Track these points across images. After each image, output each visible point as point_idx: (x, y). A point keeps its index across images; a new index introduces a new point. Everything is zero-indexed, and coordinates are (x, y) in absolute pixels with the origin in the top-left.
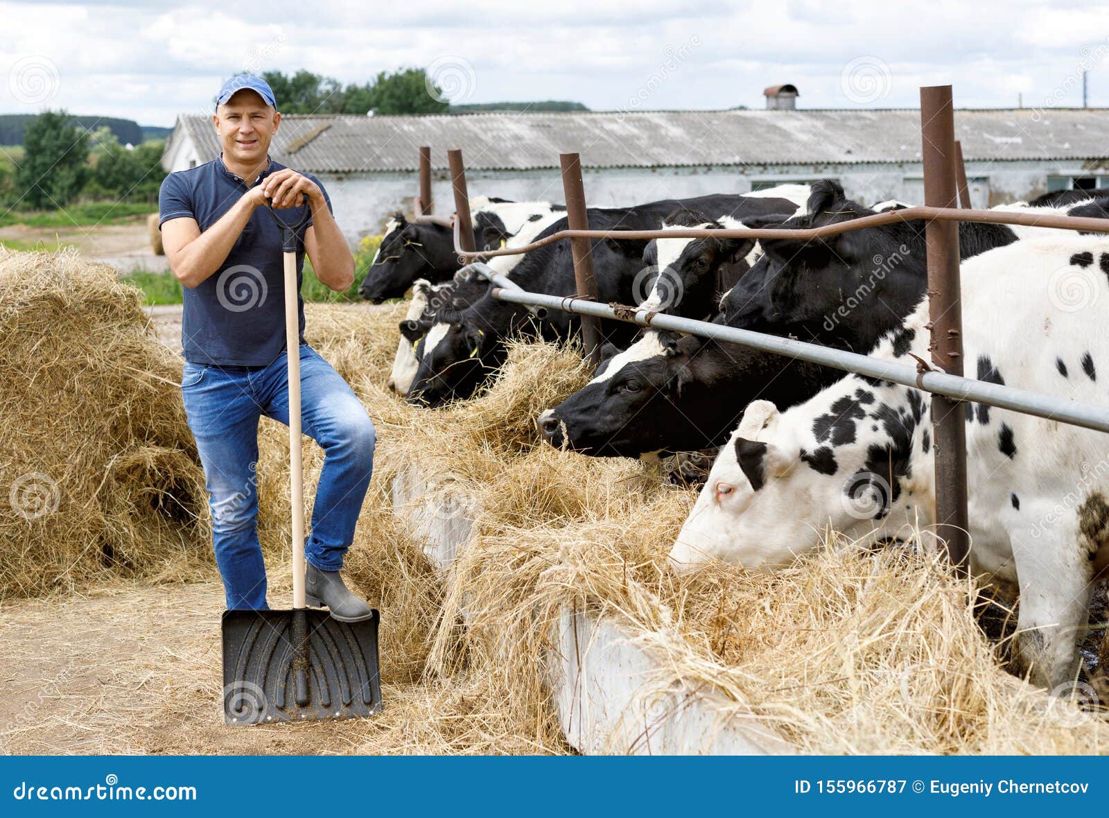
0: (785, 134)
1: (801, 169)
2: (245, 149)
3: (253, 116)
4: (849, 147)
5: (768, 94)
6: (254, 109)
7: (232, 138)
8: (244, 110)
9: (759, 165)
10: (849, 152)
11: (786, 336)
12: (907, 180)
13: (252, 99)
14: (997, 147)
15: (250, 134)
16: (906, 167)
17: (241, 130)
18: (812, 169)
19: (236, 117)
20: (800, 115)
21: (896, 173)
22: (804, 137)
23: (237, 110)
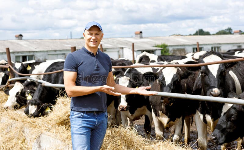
0: (21, 45)
1: (26, 53)
2: (93, 44)
3: (96, 34)
4: (35, 48)
5: (16, 37)
6: (97, 32)
7: (89, 40)
8: (94, 32)
9: (17, 52)
10: (36, 49)
11: (184, 93)
12: (49, 55)
13: (96, 29)
14: (66, 47)
15: (95, 39)
16: (48, 52)
17: (92, 38)
18: (28, 53)
19: (91, 34)
20: (23, 41)
21: (46, 53)
22: (25, 46)
23: (91, 32)
